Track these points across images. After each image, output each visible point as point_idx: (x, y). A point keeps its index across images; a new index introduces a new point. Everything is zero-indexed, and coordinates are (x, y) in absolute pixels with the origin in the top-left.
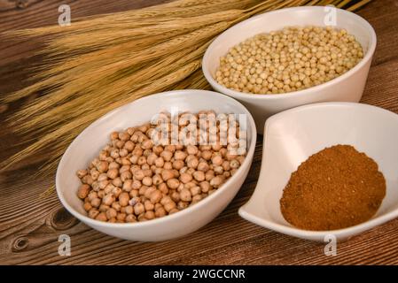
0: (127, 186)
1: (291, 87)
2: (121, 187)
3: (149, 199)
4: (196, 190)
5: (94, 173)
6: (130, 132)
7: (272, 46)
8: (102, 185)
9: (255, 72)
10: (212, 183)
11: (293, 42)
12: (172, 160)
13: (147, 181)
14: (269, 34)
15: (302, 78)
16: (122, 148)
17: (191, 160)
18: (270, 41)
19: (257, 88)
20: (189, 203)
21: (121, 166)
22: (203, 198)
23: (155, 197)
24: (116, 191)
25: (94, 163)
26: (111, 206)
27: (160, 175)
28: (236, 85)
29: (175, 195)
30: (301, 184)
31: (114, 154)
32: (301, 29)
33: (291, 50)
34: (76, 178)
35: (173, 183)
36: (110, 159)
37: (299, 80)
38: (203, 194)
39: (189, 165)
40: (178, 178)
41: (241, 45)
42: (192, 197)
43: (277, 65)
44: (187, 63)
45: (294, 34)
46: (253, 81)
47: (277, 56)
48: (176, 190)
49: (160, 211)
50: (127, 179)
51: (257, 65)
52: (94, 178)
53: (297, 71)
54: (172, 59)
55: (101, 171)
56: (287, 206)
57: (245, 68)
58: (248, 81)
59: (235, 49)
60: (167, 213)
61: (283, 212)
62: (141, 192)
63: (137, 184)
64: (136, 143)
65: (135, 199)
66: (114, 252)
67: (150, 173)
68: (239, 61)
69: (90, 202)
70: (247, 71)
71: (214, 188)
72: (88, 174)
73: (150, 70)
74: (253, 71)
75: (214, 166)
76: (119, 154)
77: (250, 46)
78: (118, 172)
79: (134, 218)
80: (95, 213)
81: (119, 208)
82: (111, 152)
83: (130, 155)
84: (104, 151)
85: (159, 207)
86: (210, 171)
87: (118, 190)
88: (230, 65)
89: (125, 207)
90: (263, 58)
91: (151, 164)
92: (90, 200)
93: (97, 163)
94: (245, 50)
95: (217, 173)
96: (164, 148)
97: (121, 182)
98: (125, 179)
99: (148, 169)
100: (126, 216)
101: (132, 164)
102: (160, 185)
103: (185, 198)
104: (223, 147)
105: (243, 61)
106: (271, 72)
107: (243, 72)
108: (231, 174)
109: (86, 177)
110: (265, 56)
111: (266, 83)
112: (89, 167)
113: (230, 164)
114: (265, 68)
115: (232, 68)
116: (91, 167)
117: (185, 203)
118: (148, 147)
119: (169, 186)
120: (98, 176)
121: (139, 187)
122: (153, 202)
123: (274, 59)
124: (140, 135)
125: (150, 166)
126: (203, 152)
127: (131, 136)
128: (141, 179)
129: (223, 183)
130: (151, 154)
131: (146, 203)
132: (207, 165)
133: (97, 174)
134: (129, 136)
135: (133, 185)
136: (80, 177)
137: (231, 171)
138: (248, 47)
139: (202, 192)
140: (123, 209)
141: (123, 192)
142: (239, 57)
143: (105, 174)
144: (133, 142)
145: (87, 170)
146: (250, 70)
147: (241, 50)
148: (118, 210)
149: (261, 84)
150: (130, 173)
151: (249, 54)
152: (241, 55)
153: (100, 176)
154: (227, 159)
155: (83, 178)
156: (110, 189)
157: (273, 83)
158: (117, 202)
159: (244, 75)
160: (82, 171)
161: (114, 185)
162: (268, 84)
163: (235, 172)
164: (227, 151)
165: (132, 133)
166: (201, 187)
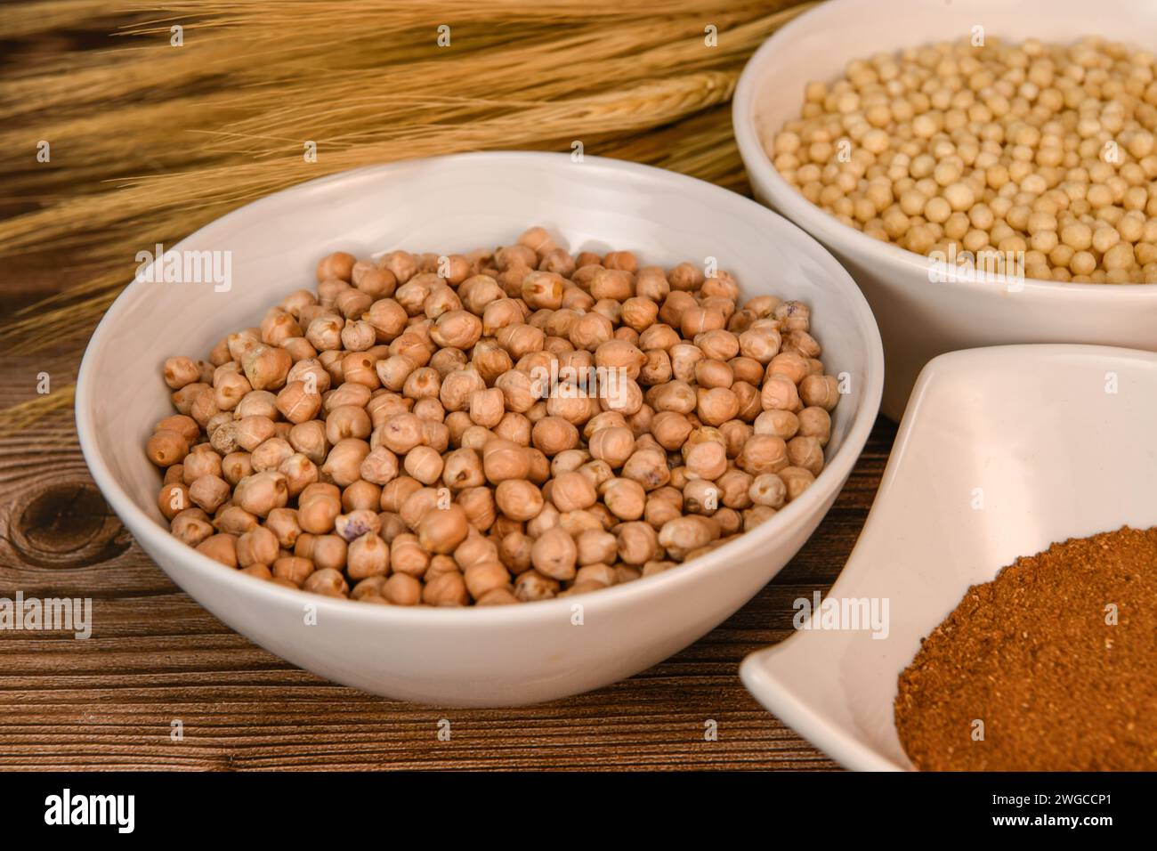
0: (341, 462)
1: (1052, 265)
3: (412, 531)
4: (598, 545)
5: (227, 380)
6: (399, 268)
7: (1016, 93)
8: (249, 434)
9: (930, 175)
10: (667, 535)
11: (1104, 99)
12: (537, 414)
13: (423, 464)
14: (1018, 48)
15: (1105, 240)
16: (357, 317)
17: (609, 430)
18: (1016, 75)
19: (922, 235)
20: (562, 586)
21: (335, 382)
22: (616, 582)
23: (441, 528)
24: (296, 467)
25: (237, 346)
26: (261, 520)
27: (480, 454)
28: (846, 205)
29: (514, 542)
30: (996, 635)
31: (322, 331)
32: (1144, 60)
33: (1088, 127)
34: (156, 387)
35: (520, 498)
36: (301, 346)
37: (1091, 249)
38: (621, 567)
39: (595, 447)
40: (541, 483)
41: (899, 58)
42: (578, 566)
43: (1020, 169)
44: (681, 69)
45: (1111, 71)
46: (913, 203)
47: (1027, 137)
48: (524, 525)
49: (446, 585)
50: (347, 435)
51: (944, 149)
52: (224, 401)
53: (1093, 210)
54: (624, 38)
55: (256, 382)
56: (921, 701)
57: (896, 150)
58: (896, 199)
59: (872, 66)
60: (470, 600)
61: (902, 721)
62: (390, 497)
63: (383, 465)
64: (414, 313)
65: (362, 516)
66: (219, 697)
67: (440, 435)
68: (881, 114)
69: (187, 483)
70: (901, 161)
71: (668, 557)
72: (204, 379)
73: (535, 61)
74: (922, 165)
75: (689, 475)
76: (340, 336)
77: (934, 72)
78: (320, 403)
79: (338, 584)
80: (196, 527)
81: (293, 533)
82: (310, 321)
83: (380, 350)
84: (283, 310)
85: (444, 572)
86: (670, 492)
87: (305, 466)
88: (840, 122)
89: (314, 535)
90: (975, 129)
91: (454, 403)
92: (187, 477)
93: (249, 346)
94: (909, 81)
95: (692, 507)
96: (515, 359)
97: (323, 443)
98: (341, 433)
99: (437, 421)
100: (310, 574)
101: (381, 386)
102: (466, 491)
103: (553, 565)
104: (738, 417)
105: (895, 121)
106: (990, 191)
107: (884, 159)
108: (748, 524)
109: (194, 388)
110: (984, 125)
111: (960, 224)
112: (211, 354)
113: (751, 483)
114: (972, 167)
115: (846, 134)
116: (221, 356)
117: (544, 583)
118: (457, 339)
119: (500, 504)
120: (243, 396)
121: (388, 478)
122: (428, 547)
123: (1015, 145)
124: (434, 287)
125: (447, 413)
126: (660, 415)
127: (398, 285)
128: (403, 451)
129: (707, 548)
130: (462, 366)
131: (396, 545)
132: (664, 468)
133: (241, 387)
134: (394, 281)
135: (368, 462)
136: (170, 382)
137: (746, 512)
138: (923, 73)
139: (619, 560)
140: (306, 544)
141: (318, 481)
142: (882, 100)
143: (270, 394)
144: (405, 307)
145: (201, 363)
146: (912, 159)
147: (897, 78)
148: (285, 541)
149: (942, 224)
150: (367, 419)
151: (921, 101)
152: (890, 97)
153: (247, 400)
154: (741, 465)
155: (179, 390)
156: (277, 454)
157: (988, 231)
158: (290, 511)
159: (885, 174)
160: (183, 363)
161: (292, 446)
162: (968, 231)
163: (760, 521)
164: (753, 434)
165: (406, 274)
166: (623, 539)
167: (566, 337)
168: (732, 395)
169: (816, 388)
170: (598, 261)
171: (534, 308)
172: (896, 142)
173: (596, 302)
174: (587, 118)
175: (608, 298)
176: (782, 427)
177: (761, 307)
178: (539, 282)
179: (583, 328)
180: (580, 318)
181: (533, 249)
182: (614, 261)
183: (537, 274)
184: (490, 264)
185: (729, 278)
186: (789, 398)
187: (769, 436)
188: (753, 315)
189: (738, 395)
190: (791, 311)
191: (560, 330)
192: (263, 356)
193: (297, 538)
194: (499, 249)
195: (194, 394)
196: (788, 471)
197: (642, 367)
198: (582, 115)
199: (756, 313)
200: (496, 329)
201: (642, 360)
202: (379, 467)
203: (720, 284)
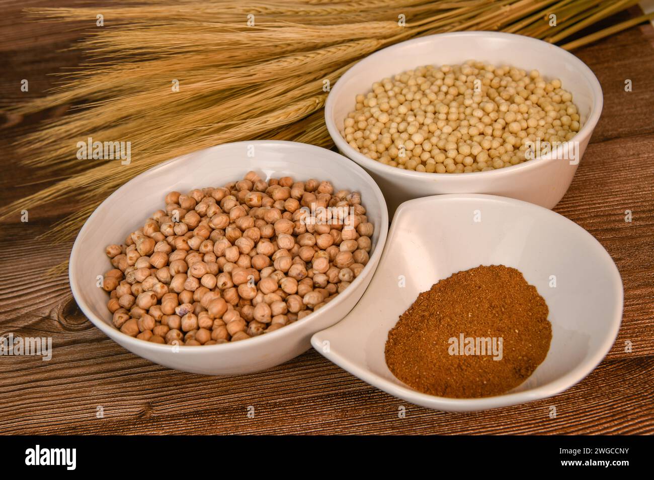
0: (176, 284)
1: (456, 163)
2: (167, 284)
3: (206, 310)
4: (279, 307)
5: (131, 254)
6: (197, 196)
7: (439, 90)
8: (140, 276)
9: (405, 131)
10: (306, 299)
12: (253, 253)
13: (208, 281)
14: (440, 70)
15: (476, 151)
16: (180, 222)
17: (281, 257)
18: (439, 82)
20: (267, 326)
21: (173, 249)
22: (289, 322)
23: (216, 308)
24: (159, 288)
25: (134, 237)
26: (147, 311)
27: (230, 274)
28: (373, 147)
29: (247, 309)
31: (166, 228)
32: (491, 69)
33: (468, 102)
34: (104, 258)
35: (248, 290)
36: (159, 236)
37: (471, 155)
38: (290, 315)
39: (276, 265)
40: (256, 283)
41: (393, 80)
42: (272, 316)
43: (441, 124)
45: (477, 75)
47: (444, 109)
48: (251, 301)
49: (219, 332)
50: (178, 272)
51: (411, 119)
52: (130, 262)
53: (471, 138)
54: (280, 88)
55: (142, 253)
57: (391, 120)
58: (393, 142)
59: (382, 85)
60: (229, 338)
62: (196, 296)
63: (192, 284)
64: (202, 216)
65: (186, 306)
66: (144, 378)
67: (214, 268)
68: (385, 106)
69: (118, 298)
70: (394, 125)
71: (308, 308)
72: (123, 253)
73: (244, 102)
74: (402, 126)
75: (315, 272)
76: (173, 230)
77: (406, 84)
78: (167, 259)
79: (178, 335)
80: (122, 317)
81: (160, 315)
82: (162, 223)
83: (190, 233)
84: (153, 219)
85: (220, 326)
86: (308, 281)
87: (163, 287)
88: (370, 112)
89: (168, 315)
90: (423, 108)
91: (219, 254)
92: (118, 295)
93: (138, 237)
94: (397, 90)
95: (317, 285)
96: (243, 231)
97: (169, 275)
98: (175, 272)
99: (213, 262)
100: (168, 331)
101: (191, 249)
102: (227, 290)
103: (261, 317)
104: (333, 244)
105: (391, 108)
106: (430, 134)
107: (388, 125)
108: (339, 289)
109: (119, 257)
110: (427, 105)
111: (418, 150)
112: (126, 241)
113: (339, 272)
114: (423, 124)
115: (372, 116)
116: (129, 242)
117: (259, 325)
118: (220, 226)
119: (240, 294)
120: (137, 260)
121: (195, 288)
122: (212, 316)
123: (439, 113)
124: (211, 203)
125: (217, 257)
126: (302, 248)
127: (197, 203)
128: (200, 277)
129: (323, 303)
130: (221, 237)
131: (200, 316)
132: (304, 270)
133: (135, 256)
134: (195, 201)
135: (187, 283)
136: (109, 255)
137: (338, 284)
138: (402, 85)
139: (289, 311)
140: (165, 319)
141: (169, 292)
142: (386, 100)
143: (147, 258)
144: (199, 214)
145: (121, 246)
146: (398, 124)
147: (391, 90)
148: (157, 319)
149: (412, 151)
150: (185, 264)
151: (401, 98)
152: (389, 98)
153: (139, 261)
154: (336, 265)
155: (113, 258)
156: (152, 283)
157: (430, 152)
158: (158, 306)
159: (388, 132)
160: (114, 247)
161: (157, 279)
162: (422, 153)
163: (344, 288)
164: (339, 251)
165: (200, 198)
166: (289, 303)
167: (263, 219)
168: (330, 236)
169: (364, 229)
170: (277, 182)
171: (251, 207)
172: (391, 117)
173: (275, 201)
174: (268, 123)
175: (280, 200)
176: (351, 246)
177: (341, 195)
178: (251, 197)
179: (269, 215)
180: (268, 210)
181: (250, 180)
182: (283, 182)
183: (250, 193)
184: (234, 189)
185: (328, 184)
186: (352, 234)
187: (345, 252)
188: (338, 199)
189: (332, 235)
190: (352, 196)
191: (260, 216)
192: (143, 242)
193: (162, 317)
194: (237, 182)
195: (119, 259)
196: (354, 266)
197: (294, 229)
198: (266, 122)
199: (339, 198)
200: (235, 219)
201: (293, 226)
202: (191, 285)
203: (325, 187)
